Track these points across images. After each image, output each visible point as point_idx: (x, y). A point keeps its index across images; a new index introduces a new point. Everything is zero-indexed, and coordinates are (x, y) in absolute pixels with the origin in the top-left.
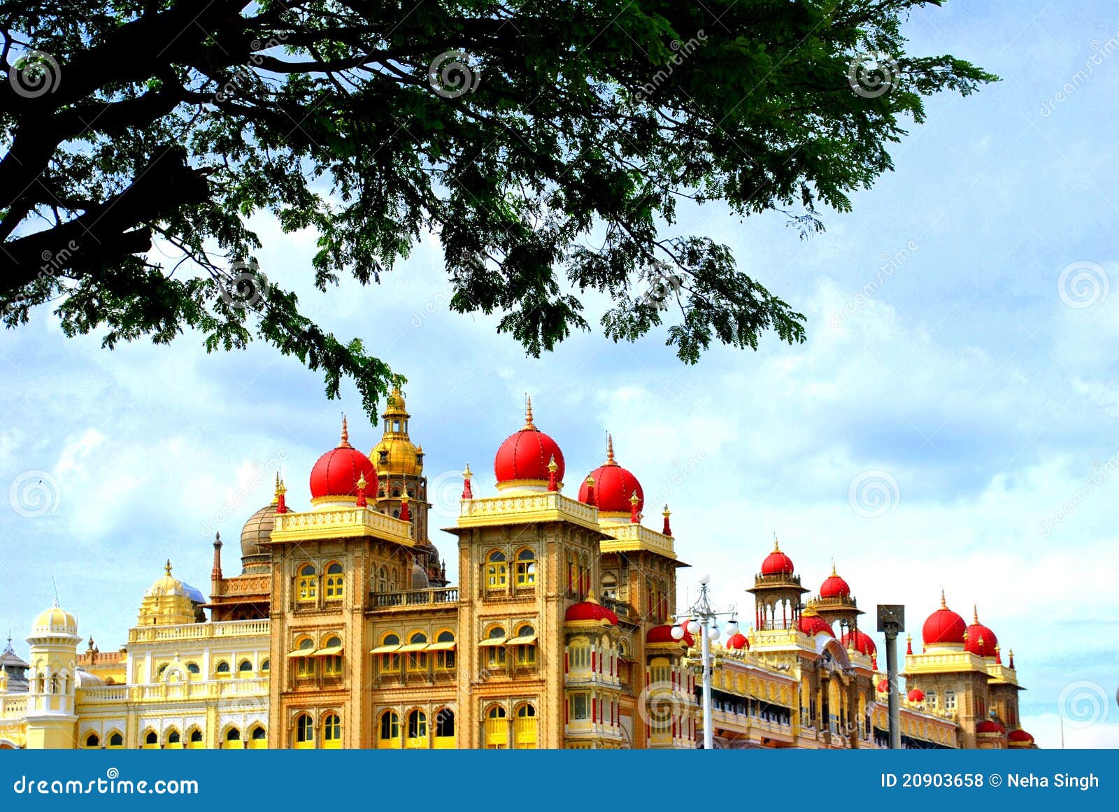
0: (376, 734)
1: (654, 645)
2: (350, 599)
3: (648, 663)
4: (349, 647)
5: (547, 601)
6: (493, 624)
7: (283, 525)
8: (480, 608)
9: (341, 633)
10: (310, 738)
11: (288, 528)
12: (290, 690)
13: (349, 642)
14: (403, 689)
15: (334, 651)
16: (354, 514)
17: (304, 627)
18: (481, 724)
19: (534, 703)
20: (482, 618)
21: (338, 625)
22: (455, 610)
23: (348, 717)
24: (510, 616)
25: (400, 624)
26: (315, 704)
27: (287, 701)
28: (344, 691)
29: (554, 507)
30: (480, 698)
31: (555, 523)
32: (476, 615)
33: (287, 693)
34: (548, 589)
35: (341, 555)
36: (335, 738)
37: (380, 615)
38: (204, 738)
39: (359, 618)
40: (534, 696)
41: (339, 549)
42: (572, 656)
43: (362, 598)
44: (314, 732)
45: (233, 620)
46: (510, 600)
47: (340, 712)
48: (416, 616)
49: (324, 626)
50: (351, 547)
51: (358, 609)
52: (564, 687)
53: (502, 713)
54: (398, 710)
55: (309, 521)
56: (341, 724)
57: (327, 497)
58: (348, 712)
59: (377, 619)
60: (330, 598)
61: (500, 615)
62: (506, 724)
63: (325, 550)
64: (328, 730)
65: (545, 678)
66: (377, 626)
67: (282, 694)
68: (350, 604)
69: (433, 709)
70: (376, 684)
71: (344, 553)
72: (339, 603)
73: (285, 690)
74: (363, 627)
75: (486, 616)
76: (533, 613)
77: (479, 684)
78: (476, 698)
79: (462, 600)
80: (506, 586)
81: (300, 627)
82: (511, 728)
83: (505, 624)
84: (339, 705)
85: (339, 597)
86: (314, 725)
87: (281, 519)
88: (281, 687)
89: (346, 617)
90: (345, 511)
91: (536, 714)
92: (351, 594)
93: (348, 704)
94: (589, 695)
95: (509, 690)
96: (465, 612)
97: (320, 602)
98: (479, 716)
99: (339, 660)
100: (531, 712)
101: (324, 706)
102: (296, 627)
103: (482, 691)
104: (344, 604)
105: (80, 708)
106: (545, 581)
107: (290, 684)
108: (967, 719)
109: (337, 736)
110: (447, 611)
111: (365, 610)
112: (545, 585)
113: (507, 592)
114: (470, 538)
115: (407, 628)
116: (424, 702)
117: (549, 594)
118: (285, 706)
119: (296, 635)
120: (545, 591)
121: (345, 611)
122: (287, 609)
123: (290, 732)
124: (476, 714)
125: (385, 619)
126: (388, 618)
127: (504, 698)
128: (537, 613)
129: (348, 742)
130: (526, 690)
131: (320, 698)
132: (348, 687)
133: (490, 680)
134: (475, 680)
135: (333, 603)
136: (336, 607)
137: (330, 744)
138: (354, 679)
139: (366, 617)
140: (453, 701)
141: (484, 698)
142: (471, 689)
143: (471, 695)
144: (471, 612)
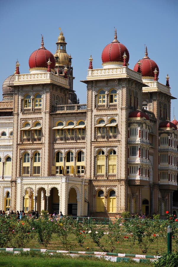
0: (54, 160)
1: (162, 128)
2: (44, 108)
3: (160, 136)
4: (44, 126)
5: (122, 110)
6: (100, 119)
7: (18, 78)
8: (95, 112)
9: (41, 121)
10: (28, 161)
11: (20, 80)
12: (21, 143)
13: (44, 124)
14: (65, 143)
15: (38, 128)
16: (46, 75)
17: (26, 118)
18: (95, 157)
19: (116, 149)
20: (96, 116)
21: (40, 118)
22: (85, 113)
23: (43, 153)
24: (107, 115)
25: (64, 118)
26: (31, 148)
27: (19, 147)
28: (41, 143)
29: (125, 72)
30: (95, 147)
31: (125, 79)
32: (93, 114)
33: (20, 144)
34: (122, 105)
35: (41, 91)
36: (38, 162)
37: (57, 114)
39: (48, 115)
40: (116, 147)
41: (40, 88)
42: (131, 131)
43: (49, 108)
44: (30, 159)
46: (107, 109)
47: (40, 151)
48: (70, 115)
49: (34, 118)
50: (45, 88)
51: (47, 112)
52: (128, 143)
53: (103, 153)
54: (63, 151)
55: (28, 77)
56: (41, 156)
57: (36, 68)
58: (43, 152)
59: (54, 116)
60: (36, 108)
61: (103, 115)
62: (105, 157)
63: (35, 89)
64: (36, 159)
65: (120, 140)
66: (55, 119)
67: (18, 144)
68: (44, 110)
69: (76, 151)
70: (52, 141)
71: (42, 90)
72: (40, 109)
74: (50, 119)
75: (98, 115)
76: (116, 114)
77: (94, 142)
78: (93, 147)
79: (88, 109)
80: (105, 104)
81: (25, 119)
82: (107, 159)
83: (105, 118)
84: (40, 149)
85: (40, 107)
86: (30, 156)
87: (17, 76)
88: (17, 142)
89: (42, 115)
90: (43, 74)
91: (117, 153)
92: (45, 106)
93: (43, 148)
94: (137, 147)
95: (106, 144)
96: (89, 114)
97: (32, 109)
98: (94, 154)
99: (40, 131)
100: (115, 153)
101: (34, 149)
102: (23, 119)
103: (95, 144)
104: (42, 110)
106: (121, 102)
107: (21, 141)
109: (39, 161)
110: (82, 113)
111: (50, 112)
112: (121, 104)
113: (106, 106)
114: (91, 85)
115: (67, 120)
116: (73, 148)
117: (123, 107)
118: (18, 149)
119: (23, 121)
120: (121, 105)
121: (42, 113)
122: (20, 111)
123: (20, 159)
124: (93, 153)
125: (57, 116)
126: (59, 116)
127: (104, 147)
128: (118, 114)
129: (43, 163)
130: (113, 144)
131: (32, 146)
132: (43, 142)
133: (99, 140)
134: (93, 140)
135: (38, 109)
136: (39, 111)
137: (36, 164)
138: (46, 139)
139: (51, 115)
140: (84, 148)
141: (96, 147)
142: (91, 144)
143: (91, 146)
144: (92, 113)
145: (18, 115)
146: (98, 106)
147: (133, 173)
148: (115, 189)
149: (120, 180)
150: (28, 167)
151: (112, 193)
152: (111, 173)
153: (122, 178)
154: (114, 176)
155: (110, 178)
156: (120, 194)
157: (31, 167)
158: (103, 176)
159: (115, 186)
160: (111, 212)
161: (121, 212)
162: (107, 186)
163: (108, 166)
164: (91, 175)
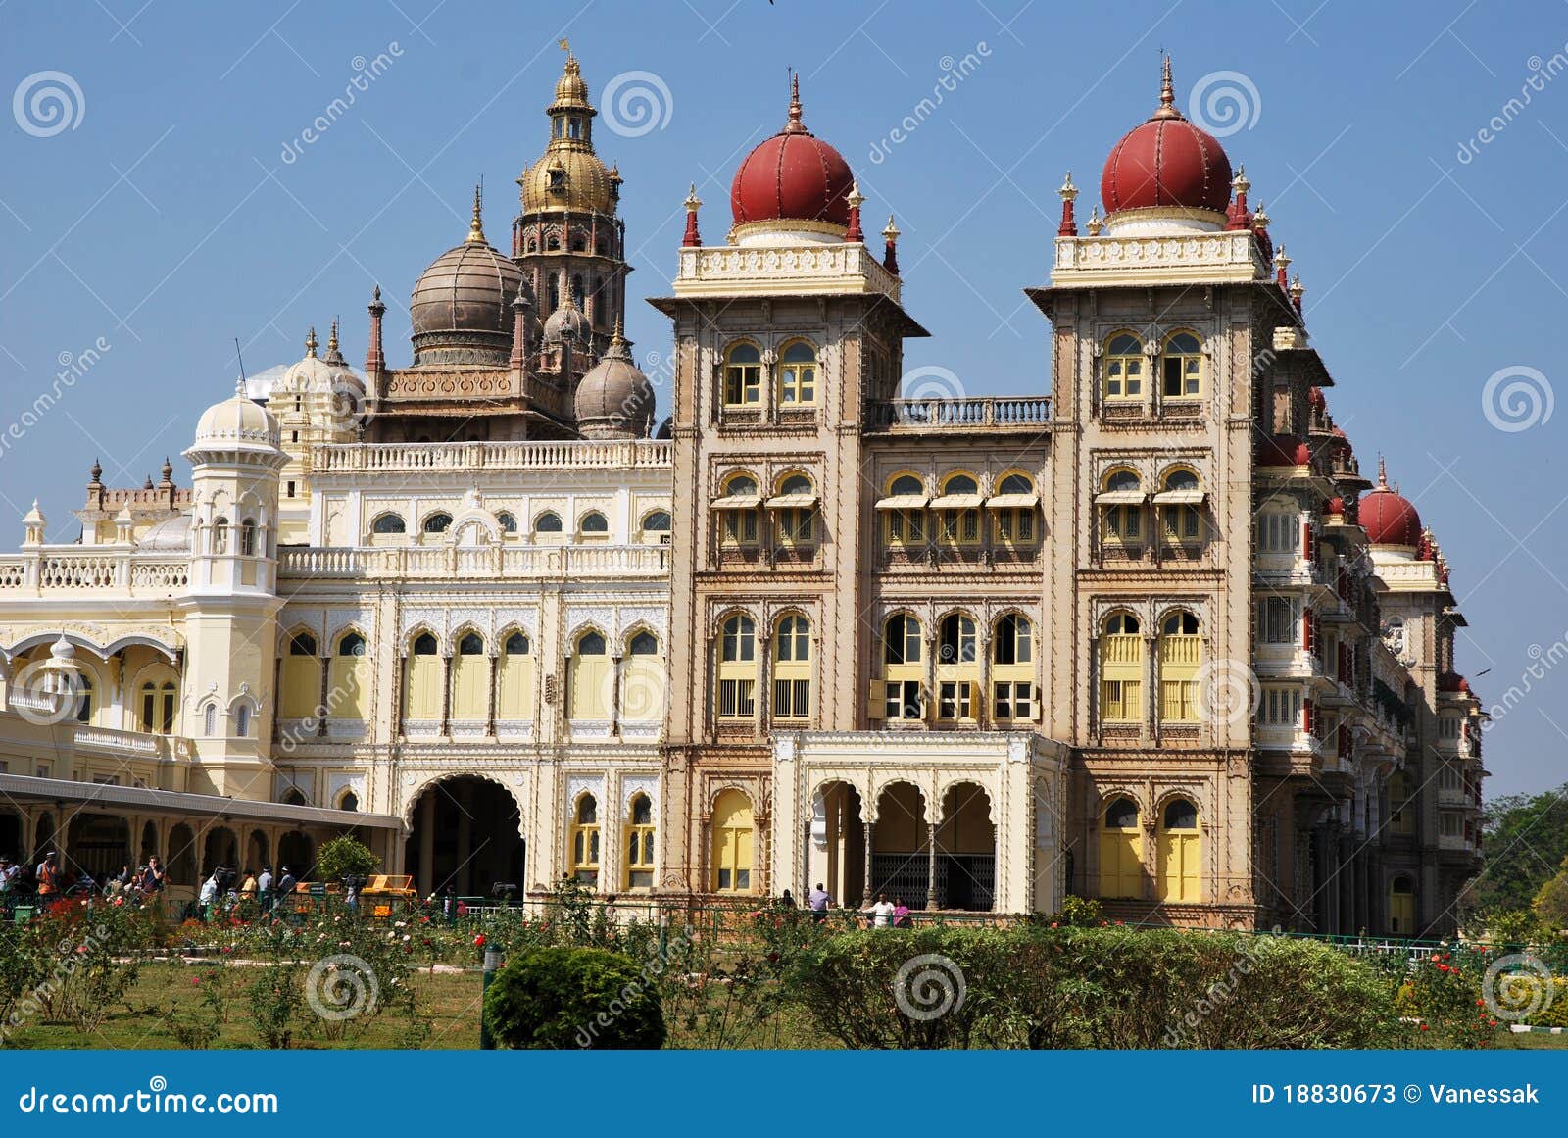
0: (878, 654)
2: (834, 408)
4: (832, 494)
5: (1230, 429)
6: (1117, 466)
7: (698, 267)
8: (1094, 436)
9: (815, 471)
10: (747, 655)
11: (705, 275)
12: (713, 569)
13: (832, 484)
14: (934, 575)
15: (797, 500)
16: (840, 256)
17: (741, 455)
18: (1094, 644)
19: (1199, 610)
20: (1096, 454)
21: (810, 454)
22: (1047, 437)
23: (829, 619)
24: (1152, 451)
25: (928, 459)
26: (762, 595)
27: (705, 588)
28: (820, 574)
29: (1245, 258)
30: (1093, 597)
32: (1086, 446)
33: (707, 574)
36: (797, 659)
37: (892, 440)
38: (533, 648)
39: (852, 444)
40: (1201, 598)
43: (858, 408)
44: (757, 645)
45: (529, 437)
46: (1155, 424)
47: (812, 611)
48: (963, 446)
49: (779, 455)
51: (851, 428)
52: (1259, 584)
53: (1132, 626)
54: (923, 612)
56: (813, 634)
58: (828, 613)
59: (884, 448)
60: (788, 405)
61: (1134, 450)
62: (1142, 647)
64: (784, 645)
65: (1222, 566)
66: (882, 460)
67: (696, 575)
68: (833, 418)
69: (992, 615)
70: (873, 565)
72: (809, 414)
73: (701, 567)
74: (862, 459)
75: (1107, 450)
76: (1202, 449)
77: (1092, 572)
78: (1083, 597)
79: (1059, 419)
80: (1144, 396)
81: (731, 455)
82: (1151, 653)
84: (811, 599)
85: (806, 405)
86: (757, 633)
87: (693, 256)
88: (694, 564)
89: (825, 441)
91: (1202, 628)
92: (835, 399)
93: (829, 598)
94: (1297, 603)
95: (1150, 585)
96: (1064, 442)
97: (770, 412)
98: (1090, 630)
99: (808, 519)
100: (1191, 625)
101: (780, 599)
102: (723, 455)
103: (1096, 585)
104: (818, 415)
105: (289, 586)
107: (712, 558)
108: (1424, 669)
109: (802, 654)
110: (1026, 438)
111: (865, 430)
112: (1225, 400)
113: (1147, 409)
114: (1075, 308)
115: (942, 466)
117: (1234, 416)
118: (701, 597)
119: (722, 469)
120: (1224, 409)
121: (822, 430)
122: (705, 420)
123: (710, 645)
124: (1083, 624)
125: (897, 448)
126: (906, 447)
127: (1140, 598)
128: (1210, 449)
129: (828, 666)
130: (1183, 587)
131: (773, 586)
132: (830, 567)
133: (1111, 565)
134: (1084, 565)
135: (795, 414)
136: (804, 423)
137: (789, 670)
138: (841, 553)
139: (865, 443)
140: (1034, 600)
141: (1099, 598)
142: (1076, 581)
143: (1075, 592)
144: (1077, 441)
145: (698, 437)
146: (1106, 409)
147: (1273, 720)
148: (1201, 794)
149: (1220, 755)
150: (746, 685)
151: (1178, 811)
152: (1172, 719)
153: (1234, 746)
154: (1193, 731)
155: (1169, 743)
156: (1222, 816)
157: (765, 685)
158: (1132, 731)
159: (1199, 780)
160: (1172, 897)
161: (1233, 901)
162: (1156, 781)
163: (1158, 688)
164: (1074, 728)
